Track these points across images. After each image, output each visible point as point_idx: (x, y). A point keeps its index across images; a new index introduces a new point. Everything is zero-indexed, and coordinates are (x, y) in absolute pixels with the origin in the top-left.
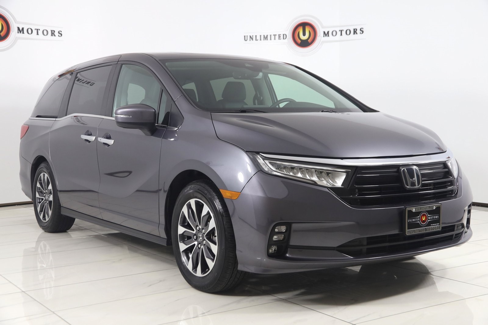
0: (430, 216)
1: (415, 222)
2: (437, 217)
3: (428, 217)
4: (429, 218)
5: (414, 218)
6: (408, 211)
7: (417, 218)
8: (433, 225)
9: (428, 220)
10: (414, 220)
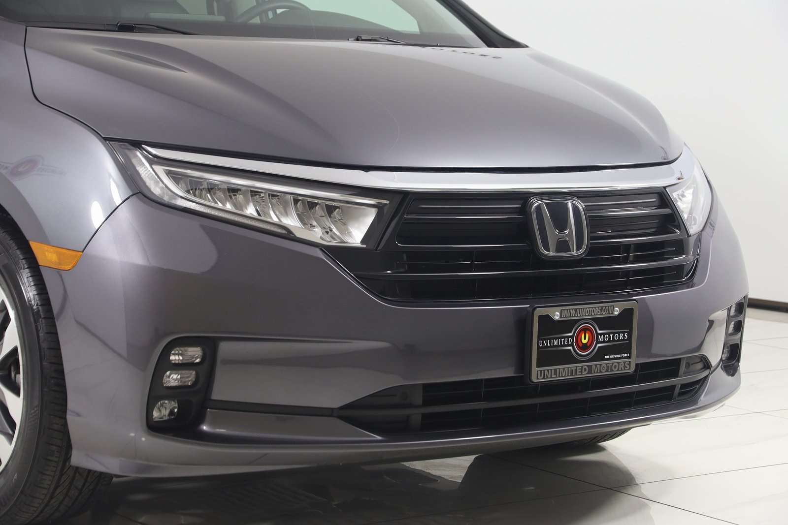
0: (604, 334)
1: (560, 348)
2: (624, 336)
3: (598, 334)
4: (601, 338)
5: (558, 338)
6: (540, 317)
7: (565, 337)
8: (612, 356)
9: (598, 342)
10: (556, 343)
